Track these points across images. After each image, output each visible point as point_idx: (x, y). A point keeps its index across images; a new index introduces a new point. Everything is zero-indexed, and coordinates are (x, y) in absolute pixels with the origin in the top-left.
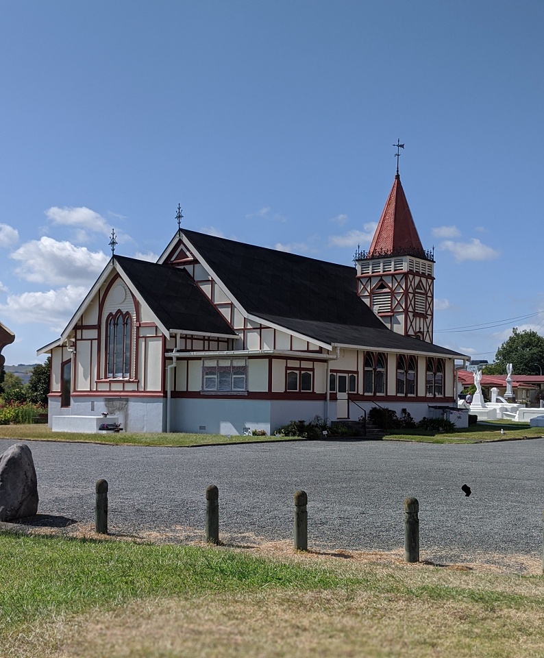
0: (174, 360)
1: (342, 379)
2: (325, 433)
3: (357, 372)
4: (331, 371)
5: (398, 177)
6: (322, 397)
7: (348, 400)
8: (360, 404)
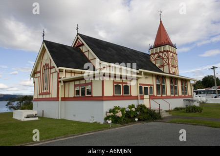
0: (62, 82)
1: (146, 89)
2: (137, 119)
3: (153, 85)
4: (140, 84)
5: (161, 22)
6: (136, 98)
7: (150, 98)
8: (156, 100)
